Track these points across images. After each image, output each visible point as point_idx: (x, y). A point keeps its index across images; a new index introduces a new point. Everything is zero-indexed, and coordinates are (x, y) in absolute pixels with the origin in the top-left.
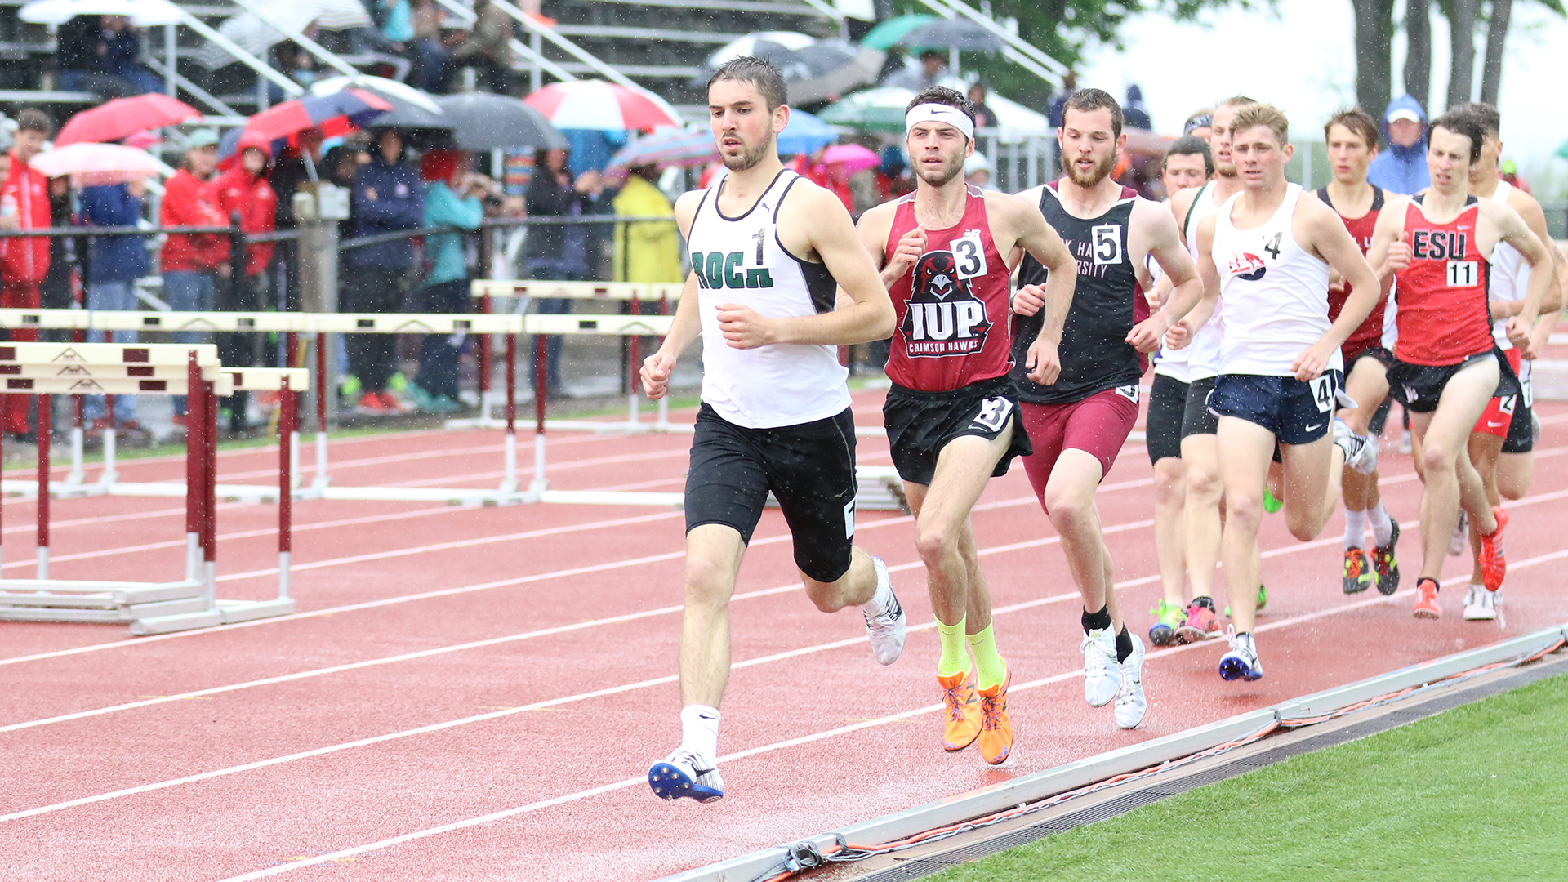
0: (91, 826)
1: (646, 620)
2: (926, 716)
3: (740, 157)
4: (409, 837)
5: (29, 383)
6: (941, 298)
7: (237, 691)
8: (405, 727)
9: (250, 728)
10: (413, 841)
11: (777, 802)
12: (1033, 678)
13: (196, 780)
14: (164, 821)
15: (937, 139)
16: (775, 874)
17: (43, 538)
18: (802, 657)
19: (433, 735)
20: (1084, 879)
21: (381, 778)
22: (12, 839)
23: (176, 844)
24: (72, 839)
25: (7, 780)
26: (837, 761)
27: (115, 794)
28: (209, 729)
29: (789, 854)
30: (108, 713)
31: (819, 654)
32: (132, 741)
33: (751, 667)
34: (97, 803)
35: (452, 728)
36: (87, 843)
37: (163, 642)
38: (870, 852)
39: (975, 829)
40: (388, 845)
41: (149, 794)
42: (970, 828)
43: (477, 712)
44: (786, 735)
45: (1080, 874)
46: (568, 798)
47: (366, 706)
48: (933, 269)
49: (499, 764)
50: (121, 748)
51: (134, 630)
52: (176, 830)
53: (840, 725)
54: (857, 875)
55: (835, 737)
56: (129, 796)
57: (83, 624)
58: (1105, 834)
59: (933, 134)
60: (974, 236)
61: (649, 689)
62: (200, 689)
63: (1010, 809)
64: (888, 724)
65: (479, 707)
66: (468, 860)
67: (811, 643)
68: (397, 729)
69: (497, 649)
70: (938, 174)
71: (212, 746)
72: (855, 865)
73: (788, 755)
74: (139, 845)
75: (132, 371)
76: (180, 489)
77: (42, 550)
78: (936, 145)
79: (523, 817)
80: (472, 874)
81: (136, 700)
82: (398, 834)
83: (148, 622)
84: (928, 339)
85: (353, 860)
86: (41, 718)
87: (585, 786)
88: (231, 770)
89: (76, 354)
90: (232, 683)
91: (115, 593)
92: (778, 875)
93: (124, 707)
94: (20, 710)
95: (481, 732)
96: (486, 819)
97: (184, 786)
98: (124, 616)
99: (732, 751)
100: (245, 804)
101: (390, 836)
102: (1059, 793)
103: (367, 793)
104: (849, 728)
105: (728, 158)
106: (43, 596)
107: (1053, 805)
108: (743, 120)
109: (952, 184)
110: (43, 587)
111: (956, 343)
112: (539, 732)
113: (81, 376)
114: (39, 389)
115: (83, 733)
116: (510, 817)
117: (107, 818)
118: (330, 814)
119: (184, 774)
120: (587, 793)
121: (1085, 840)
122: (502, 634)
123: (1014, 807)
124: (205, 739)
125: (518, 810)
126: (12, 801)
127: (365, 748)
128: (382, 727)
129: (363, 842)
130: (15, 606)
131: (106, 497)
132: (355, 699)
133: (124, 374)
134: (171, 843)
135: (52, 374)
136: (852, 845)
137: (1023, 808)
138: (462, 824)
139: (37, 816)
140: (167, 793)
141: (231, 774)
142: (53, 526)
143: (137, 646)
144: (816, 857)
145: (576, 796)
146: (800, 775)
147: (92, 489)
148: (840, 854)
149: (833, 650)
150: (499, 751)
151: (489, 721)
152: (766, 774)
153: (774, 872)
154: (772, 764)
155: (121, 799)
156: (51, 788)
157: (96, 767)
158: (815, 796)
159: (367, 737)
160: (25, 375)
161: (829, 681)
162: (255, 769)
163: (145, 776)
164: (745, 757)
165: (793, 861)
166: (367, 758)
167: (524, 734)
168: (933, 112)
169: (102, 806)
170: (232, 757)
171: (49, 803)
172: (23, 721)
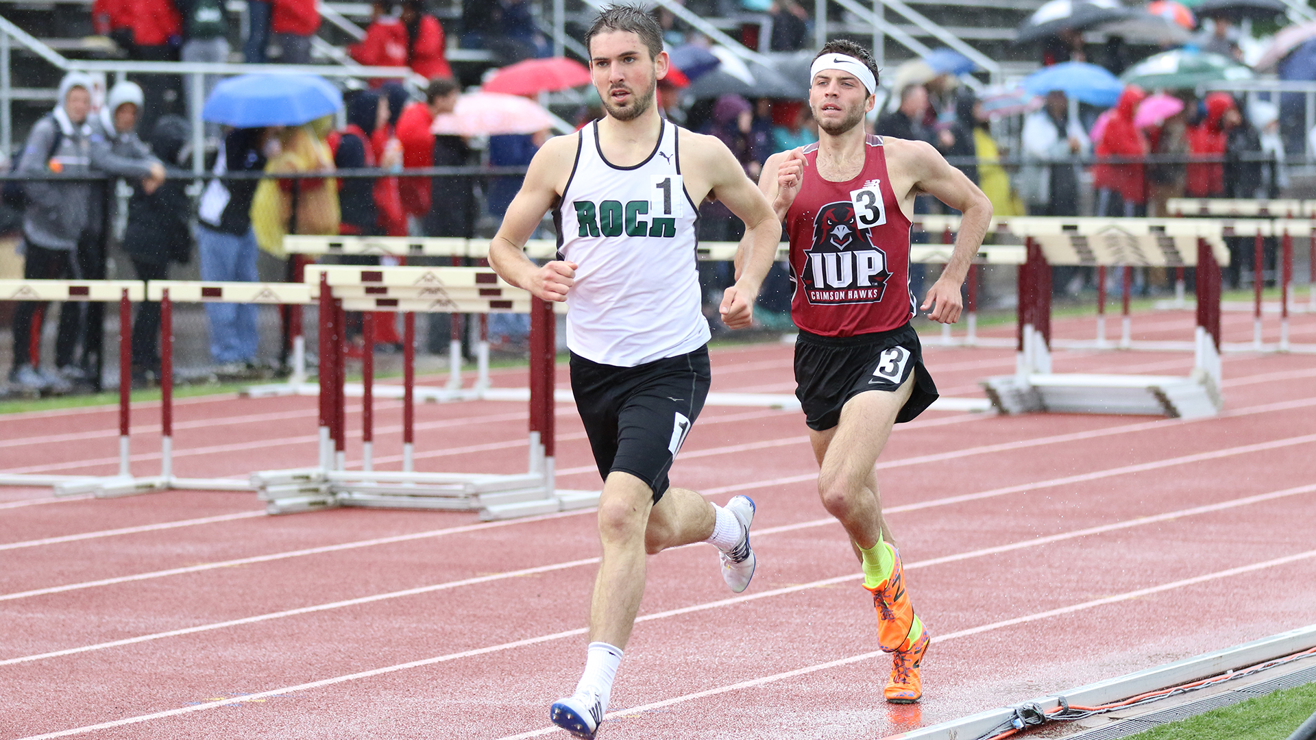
0: (416, 685)
1: (929, 509)
2: (1159, 594)
3: (630, 107)
4: (690, 697)
5: (394, 302)
6: (841, 248)
7: (563, 570)
8: (703, 601)
9: (568, 601)
10: (693, 700)
11: (1015, 668)
12: (1258, 561)
13: (515, 646)
14: (480, 682)
15: (837, 87)
16: (1001, 732)
17: (408, 436)
18: (1058, 543)
19: (726, 608)
20: (1275, 737)
21: (675, 645)
22: (347, 697)
23: (488, 702)
24: (398, 698)
25: (351, 645)
26: (1074, 633)
27: (441, 659)
28: (534, 602)
29: (1015, 713)
30: (448, 589)
31: (1075, 539)
32: (465, 612)
33: (1013, 551)
34: (426, 666)
35: (744, 603)
36: (411, 700)
37: (507, 527)
38: (1089, 712)
39: (1185, 692)
40: (671, 703)
41: (471, 658)
42: (1181, 691)
43: (768, 588)
44: (1034, 609)
45: (1272, 732)
46: (834, 664)
47: (672, 583)
48: (834, 220)
49: (779, 634)
50: (454, 619)
51: (483, 516)
52: (490, 690)
53: (1082, 601)
54: (1075, 732)
55: (1076, 612)
56: (453, 660)
57: (442, 511)
58: (1300, 698)
59: (833, 82)
60: (874, 186)
61: (922, 569)
62: (532, 566)
63: (1218, 675)
64: (1125, 601)
65: (771, 584)
66: (738, 717)
67: (1069, 530)
68: (696, 602)
69: (794, 534)
70: (837, 121)
71: (533, 617)
72: (1075, 723)
73: (1031, 627)
74: (455, 702)
75: (483, 292)
76: (524, 394)
77: (408, 448)
78: (835, 93)
79: (792, 680)
80: (740, 729)
81: (474, 576)
82: (681, 694)
83: (495, 509)
84: (828, 288)
85: (639, 716)
86: (389, 592)
87: (851, 653)
88: (546, 638)
89: (434, 277)
90: (560, 562)
91: (466, 484)
92: (1005, 732)
93: (463, 583)
94: (372, 586)
95: (768, 606)
96: (760, 682)
97: (503, 652)
98: (474, 504)
99: (984, 623)
100: (553, 668)
101: (675, 695)
102: (1263, 662)
103: (661, 658)
104: (1090, 604)
105: (616, 109)
106: (410, 487)
107: (1257, 672)
108: (630, 70)
109: (849, 134)
110: (408, 478)
111: (856, 292)
112: (819, 606)
113: (439, 296)
114: (403, 308)
115: (423, 605)
116: (781, 680)
117: (433, 679)
118: (625, 677)
119: (505, 641)
120: (852, 660)
121: (1280, 702)
122: (802, 521)
123: (1223, 673)
124: (529, 611)
125: (790, 674)
126: (352, 664)
127: (666, 619)
128: (683, 601)
129: (650, 701)
130: (383, 495)
131: (481, 401)
132: (663, 577)
133: (476, 295)
134: (483, 701)
135: (414, 295)
136: (1072, 706)
137: (1231, 674)
138: (738, 686)
139: (371, 677)
140: (487, 658)
141: (545, 642)
142: (418, 427)
143: (484, 530)
144: (1040, 717)
145: (842, 662)
146: (1040, 645)
147: (469, 394)
148: (1061, 714)
149: (1087, 537)
150: (781, 623)
151: (777, 596)
152: (1011, 644)
153: (1001, 729)
154: (1017, 635)
155: (447, 662)
156: (388, 652)
157: (430, 634)
158: (1050, 663)
159: (669, 610)
160: (391, 295)
161: (1080, 563)
162: (566, 638)
163: (470, 643)
164: (995, 629)
165: (1019, 719)
166: (665, 629)
167: (805, 607)
168: (836, 61)
169: (430, 669)
170: (548, 627)
171: (383, 666)
172: (373, 594)
